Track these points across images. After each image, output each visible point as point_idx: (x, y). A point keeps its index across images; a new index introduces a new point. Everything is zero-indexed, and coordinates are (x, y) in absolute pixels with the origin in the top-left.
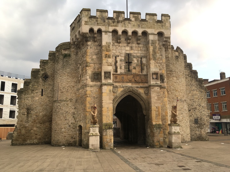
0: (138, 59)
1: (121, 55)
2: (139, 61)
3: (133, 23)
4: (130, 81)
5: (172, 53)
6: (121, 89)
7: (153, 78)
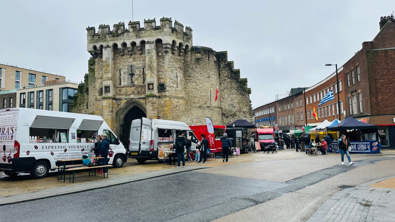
0: (140, 69)
1: (125, 67)
2: (141, 72)
3: (131, 34)
4: (133, 93)
5: (191, 56)
6: (124, 101)
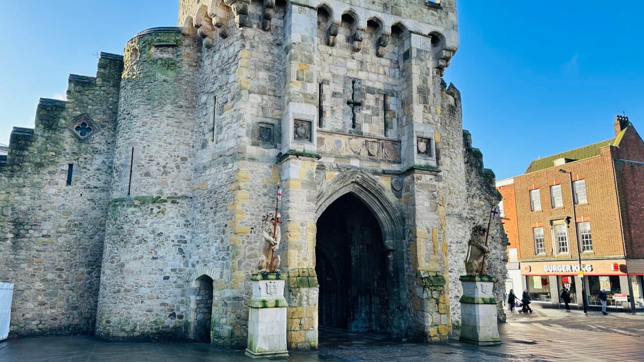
0: (377, 96)
1: (335, 80)
2: (380, 102)
4: (357, 155)
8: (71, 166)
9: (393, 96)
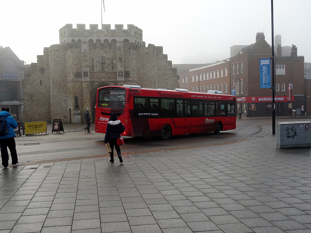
0: (109, 60)
1: (97, 58)
2: (111, 62)
3: (105, 33)
6: (97, 83)
7: (119, 76)
8: (41, 81)
9: (115, 59)
